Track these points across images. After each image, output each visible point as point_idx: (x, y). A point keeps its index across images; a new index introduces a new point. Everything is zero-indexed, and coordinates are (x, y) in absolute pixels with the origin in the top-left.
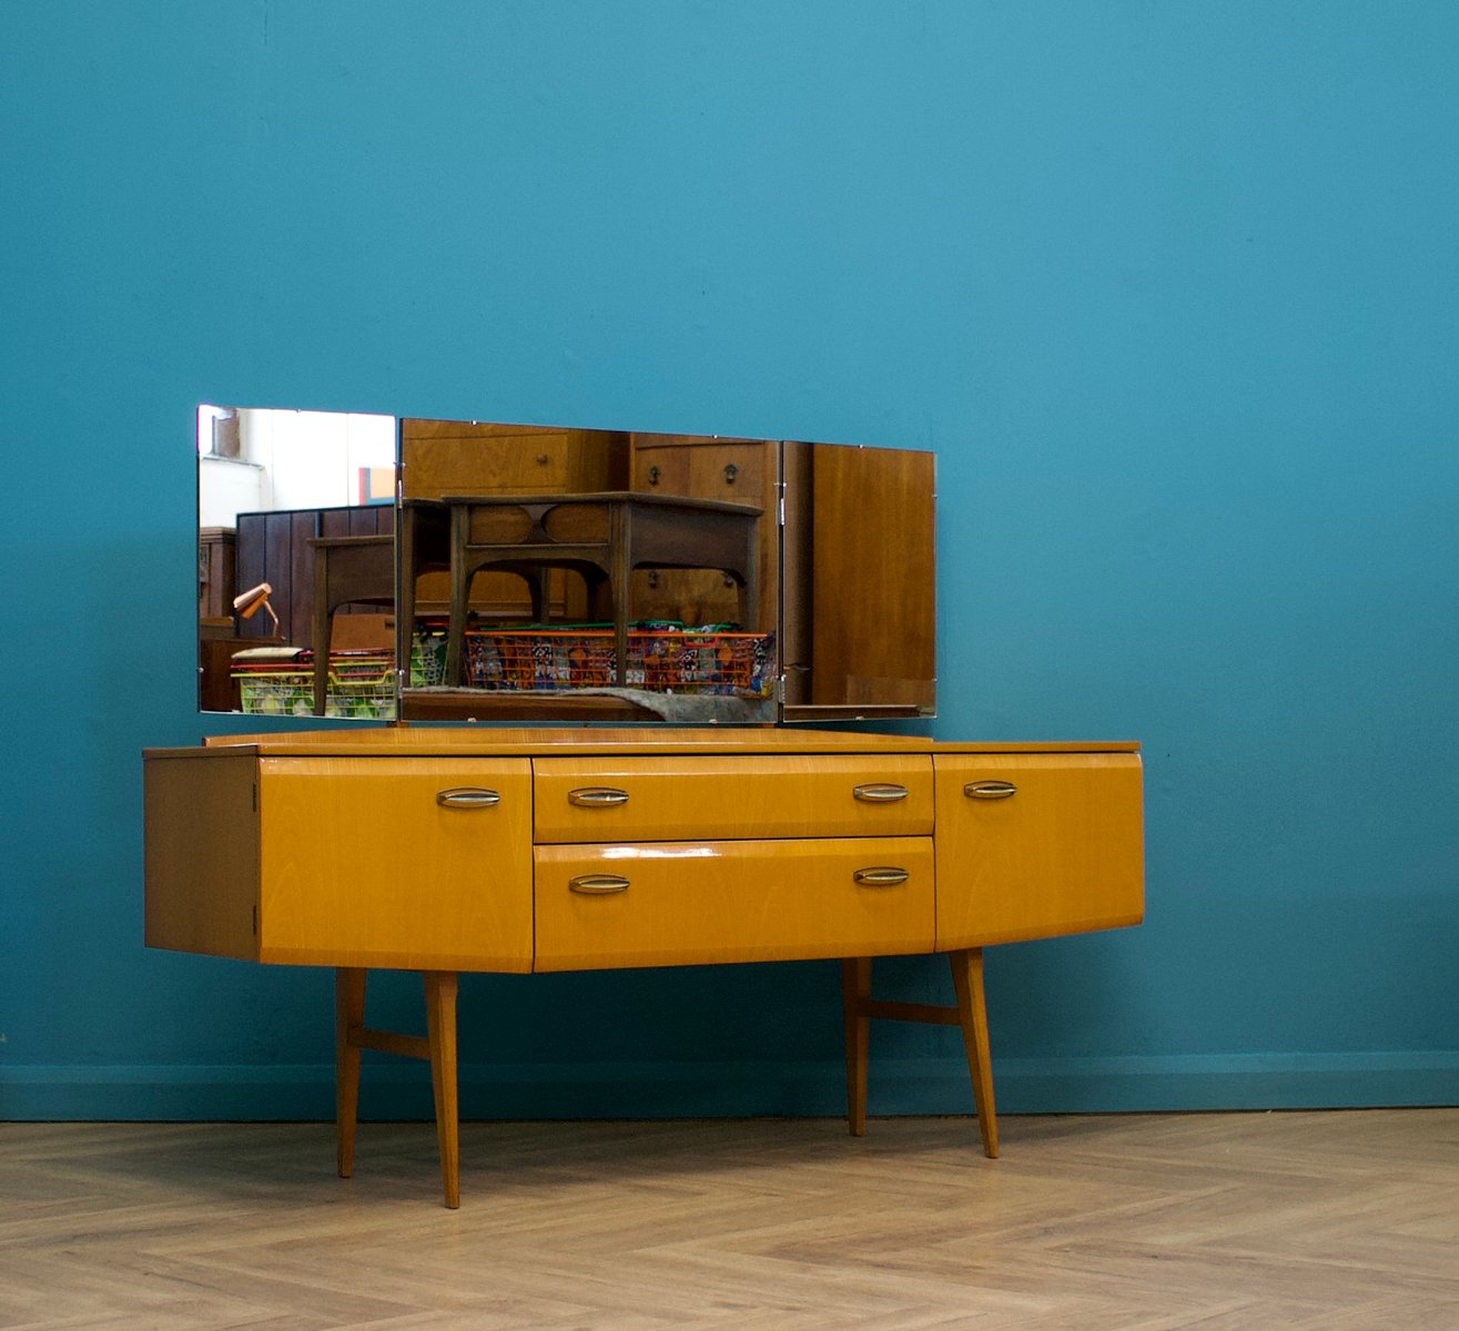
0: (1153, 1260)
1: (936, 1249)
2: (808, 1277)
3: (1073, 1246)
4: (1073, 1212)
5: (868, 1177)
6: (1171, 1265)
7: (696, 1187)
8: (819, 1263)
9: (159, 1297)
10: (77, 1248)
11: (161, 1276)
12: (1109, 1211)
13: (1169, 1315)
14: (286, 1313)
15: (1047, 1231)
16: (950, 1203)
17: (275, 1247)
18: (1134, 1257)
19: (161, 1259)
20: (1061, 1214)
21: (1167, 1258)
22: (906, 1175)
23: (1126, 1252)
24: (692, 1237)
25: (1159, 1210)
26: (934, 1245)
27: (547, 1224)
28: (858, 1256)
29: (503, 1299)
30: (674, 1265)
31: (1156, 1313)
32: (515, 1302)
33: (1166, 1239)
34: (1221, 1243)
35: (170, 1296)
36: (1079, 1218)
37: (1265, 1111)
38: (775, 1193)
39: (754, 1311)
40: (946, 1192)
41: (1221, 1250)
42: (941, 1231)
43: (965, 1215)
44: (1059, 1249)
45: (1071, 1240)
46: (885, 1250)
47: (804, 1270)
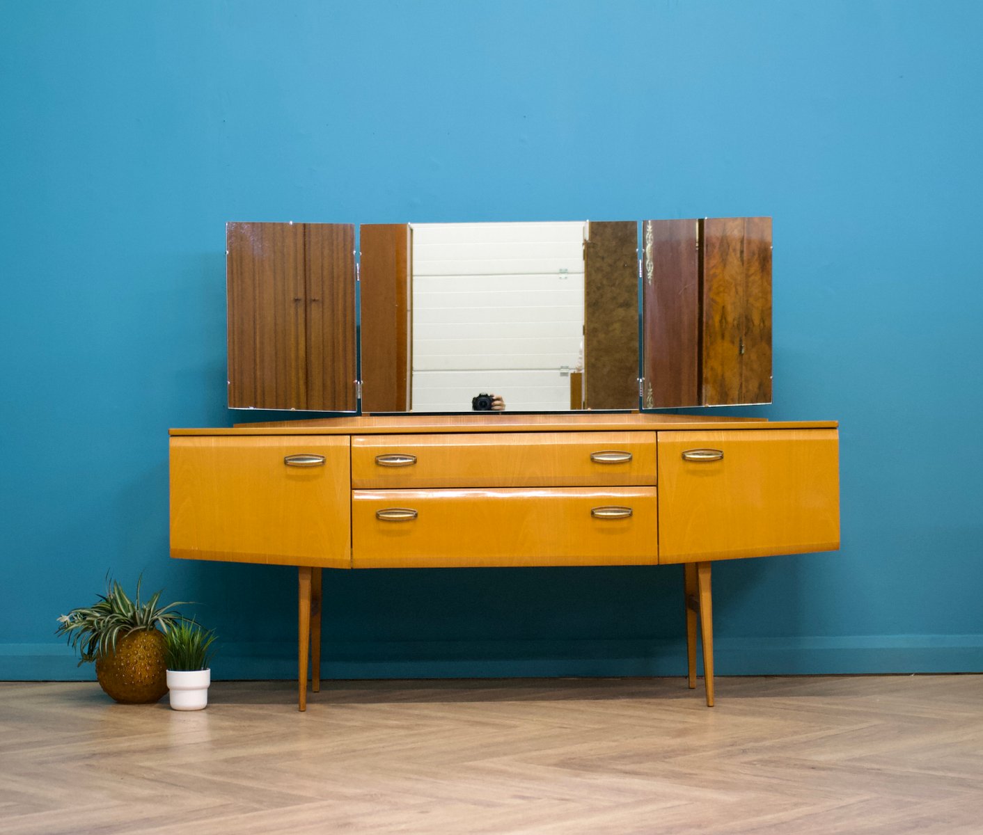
0: (812, 770)
1: (667, 762)
2: (578, 780)
3: (760, 761)
4: (764, 739)
5: (631, 717)
6: (823, 773)
7: (513, 723)
8: (588, 771)
9: (146, 792)
10: (93, 762)
11: (148, 779)
12: (788, 739)
13: (814, 804)
14: (229, 802)
15: (744, 751)
16: (682, 733)
17: (226, 761)
18: (798, 768)
19: (150, 769)
20: (756, 740)
21: (824, 769)
22: (655, 715)
23: (795, 765)
24: (505, 754)
25: (822, 738)
26: (667, 760)
27: (409, 746)
28: (615, 767)
29: (373, 793)
30: (490, 772)
31: (806, 803)
32: (382, 795)
33: (822, 757)
34: (860, 759)
35: (153, 792)
36: (767, 743)
37: (910, 674)
38: (565, 726)
39: (540, 801)
40: (681, 726)
41: (858, 764)
42: (673, 751)
43: (690, 741)
44: (750, 763)
45: (760, 757)
46: (633, 763)
47: (577, 776)
